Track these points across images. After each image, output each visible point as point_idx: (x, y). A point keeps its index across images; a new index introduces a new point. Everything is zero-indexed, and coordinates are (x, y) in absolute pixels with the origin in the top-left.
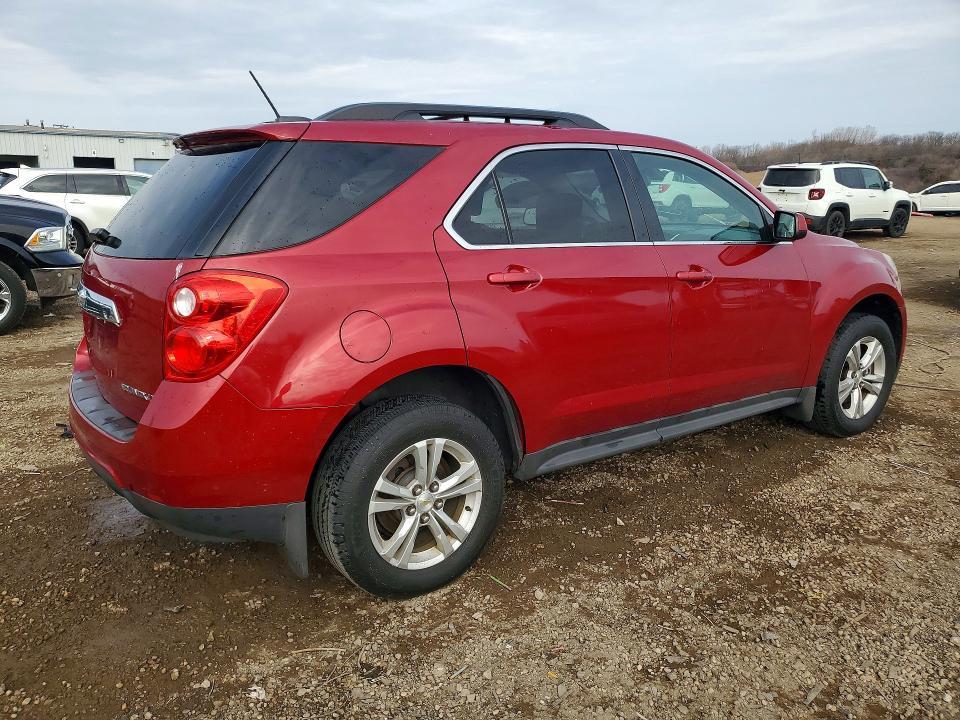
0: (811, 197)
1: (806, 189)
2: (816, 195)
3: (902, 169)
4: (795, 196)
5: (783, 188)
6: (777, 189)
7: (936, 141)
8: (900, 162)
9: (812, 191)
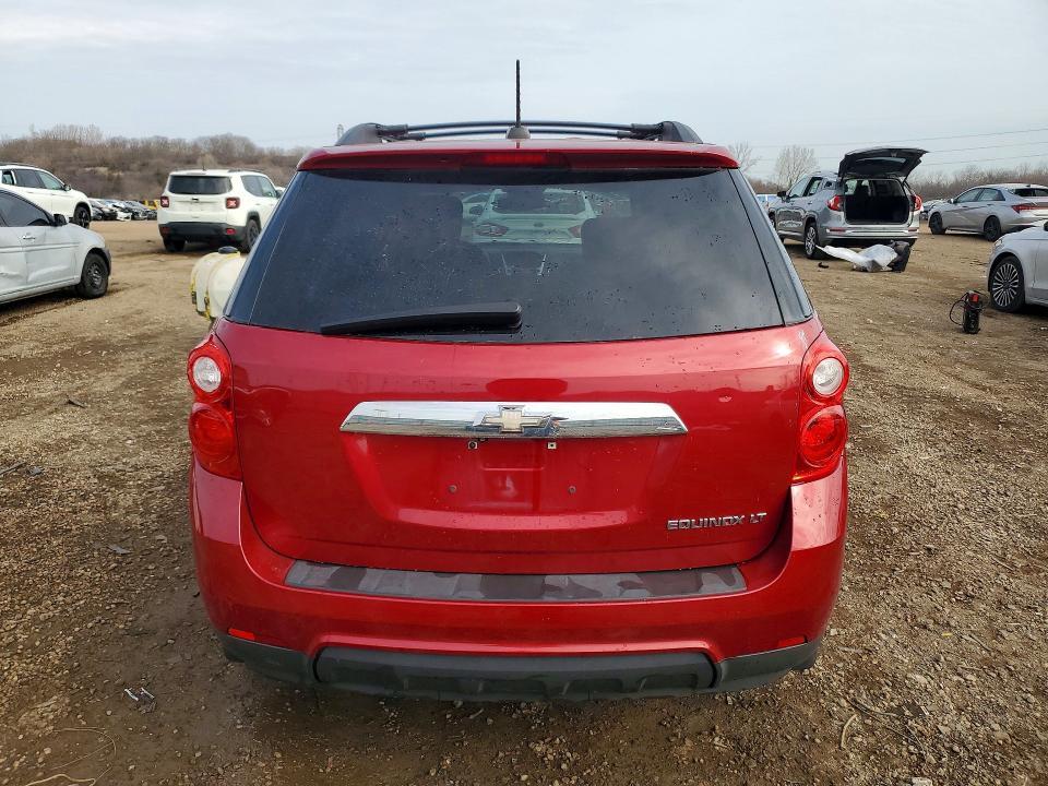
0: (228, 207)
1: (221, 198)
2: (232, 203)
3: (138, 174)
4: (210, 205)
5: (195, 197)
6: (189, 197)
7: (163, 144)
8: (135, 166)
9: (228, 200)
